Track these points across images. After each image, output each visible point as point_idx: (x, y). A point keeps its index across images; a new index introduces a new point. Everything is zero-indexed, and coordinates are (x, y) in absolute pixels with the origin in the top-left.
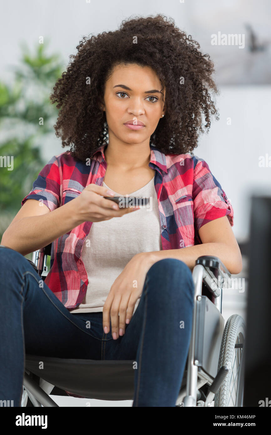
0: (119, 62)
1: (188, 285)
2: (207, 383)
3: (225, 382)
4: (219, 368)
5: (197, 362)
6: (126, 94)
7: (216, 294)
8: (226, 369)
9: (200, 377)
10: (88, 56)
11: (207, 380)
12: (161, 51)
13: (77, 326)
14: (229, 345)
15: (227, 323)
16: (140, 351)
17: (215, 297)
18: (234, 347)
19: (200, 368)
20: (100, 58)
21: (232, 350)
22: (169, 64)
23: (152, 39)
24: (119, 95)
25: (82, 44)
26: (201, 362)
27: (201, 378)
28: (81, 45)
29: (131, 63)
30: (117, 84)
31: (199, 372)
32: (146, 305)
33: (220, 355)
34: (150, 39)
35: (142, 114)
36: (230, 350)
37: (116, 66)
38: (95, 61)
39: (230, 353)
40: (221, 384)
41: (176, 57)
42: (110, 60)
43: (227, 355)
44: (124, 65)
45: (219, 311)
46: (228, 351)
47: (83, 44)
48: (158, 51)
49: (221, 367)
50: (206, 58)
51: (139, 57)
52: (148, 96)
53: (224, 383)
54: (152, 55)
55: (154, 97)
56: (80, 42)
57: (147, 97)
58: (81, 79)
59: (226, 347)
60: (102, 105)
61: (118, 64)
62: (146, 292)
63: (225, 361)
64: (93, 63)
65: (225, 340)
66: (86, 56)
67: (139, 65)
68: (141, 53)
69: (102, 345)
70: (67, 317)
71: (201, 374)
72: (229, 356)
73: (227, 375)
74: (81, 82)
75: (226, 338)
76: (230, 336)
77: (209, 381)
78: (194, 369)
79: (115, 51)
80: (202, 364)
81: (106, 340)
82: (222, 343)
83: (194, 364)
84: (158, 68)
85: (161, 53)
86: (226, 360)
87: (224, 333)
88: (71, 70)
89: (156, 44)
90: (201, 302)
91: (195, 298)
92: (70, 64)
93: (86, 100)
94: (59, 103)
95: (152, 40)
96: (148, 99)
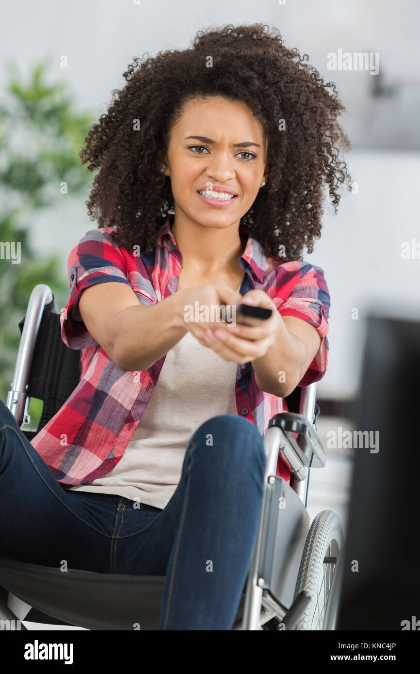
0: (193, 94)
1: (256, 460)
2: (276, 616)
3: (304, 615)
4: (298, 593)
5: (261, 581)
6: (206, 149)
7: (299, 475)
8: (308, 595)
9: (265, 606)
10: (142, 87)
11: (275, 611)
12: (262, 76)
13: (72, 512)
14: (314, 557)
15: (314, 522)
16: (174, 561)
17: (299, 480)
18: (322, 560)
19: (266, 592)
20: (161, 89)
21: (320, 566)
22: (274, 97)
23: (247, 56)
24: (194, 149)
25: (131, 69)
26: (268, 581)
27: (266, 608)
28: (131, 72)
29: (213, 95)
31: (264, 599)
32: (188, 488)
33: (300, 573)
34: (245, 56)
35: (230, 179)
36: (316, 565)
37: (187, 101)
38: (153, 93)
39: (315, 570)
40: (299, 620)
41: (286, 83)
42: (178, 92)
43: (311, 573)
44: (202, 99)
45: (303, 504)
46: (312, 567)
47: (133, 69)
48: (256, 76)
49: (300, 592)
50: (329, 90)
51: (227, 85)
52: (240, 152)
53: (303, 617)
54: (246, 82)
55: (249, 154)
56: (129, 66)
57: (238, 152)
59: (310, 560)
60: (164, 167)
61: (192, 99)
62: (189, 468)
63: (306, 583)
64: (150, 97)
65: (308, 549)
66: (139, 87)
67: (225, 99)
68: (230, 79)
69: (112, 546)
70: (58, 495)
71: (267, 602)
72: (314, 575)
73: (309, 604)
74: (128, 127)
75: (311, 545)
76: (318, 544)
77: (279, 614)
78: (257, 592)
79: (186, 76)
80: (270, 586)
81: (118, 537)
82: (304, 553)
83: (258, 584)
84: (255, 105)
85: (261, 79)
86: (308, 580)
87: (308, 537)
88: (114, 111)
89: (253, 64)
90: (274, 486)
91: (266, 480)
92: (113, 103)
93: (136, 156)
94: (93, 163)
95: (247, 58)
96: (240, 156)
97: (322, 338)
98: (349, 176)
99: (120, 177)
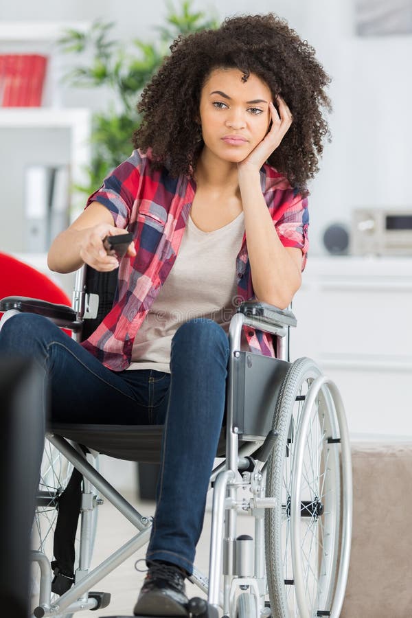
0: (218, 65)
5: (236, 429)
6: (224, 104)
7: (279, 334)
8: (275, 433)
14: (285, 400)
18: (291, 402)
20: (196, 60)
21: (289, 407)
24: (216, 105)
28: (176, 45)
29: (232, 67)
30: (215, 90)
31: (240, 440)
33: (275, 413)
35: (243, 128)
37: (214, 70)
38: (190, 63)
39: (286, 410)
43: (283, 413)
46: (283, 409)
52: (250, 107)
55: (257, 109)
56: (175, 40)
58: (172, 85)
59: (282, 403)
61: (217, 68)
63: (279, 421)
64: (187, 66)
65: (281, 394)
69: (149, 413)
76: (288, 389)
78: (234, 437)
80: (244, 431)
82: (278, 398)
83: (234, 432)
87: (282, 385)
88: (162, 74)
90: (239, 359)
91: (233, 355)
94: (147, 113)
96: (250, 111)
97: (303, 253)
98: (329, 132)
99: (170, 127)
